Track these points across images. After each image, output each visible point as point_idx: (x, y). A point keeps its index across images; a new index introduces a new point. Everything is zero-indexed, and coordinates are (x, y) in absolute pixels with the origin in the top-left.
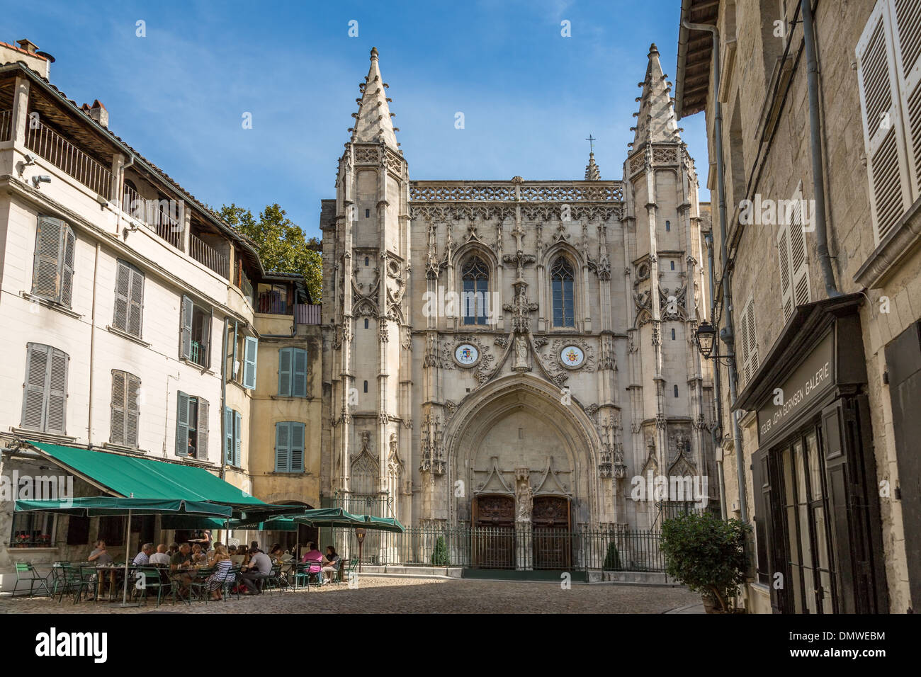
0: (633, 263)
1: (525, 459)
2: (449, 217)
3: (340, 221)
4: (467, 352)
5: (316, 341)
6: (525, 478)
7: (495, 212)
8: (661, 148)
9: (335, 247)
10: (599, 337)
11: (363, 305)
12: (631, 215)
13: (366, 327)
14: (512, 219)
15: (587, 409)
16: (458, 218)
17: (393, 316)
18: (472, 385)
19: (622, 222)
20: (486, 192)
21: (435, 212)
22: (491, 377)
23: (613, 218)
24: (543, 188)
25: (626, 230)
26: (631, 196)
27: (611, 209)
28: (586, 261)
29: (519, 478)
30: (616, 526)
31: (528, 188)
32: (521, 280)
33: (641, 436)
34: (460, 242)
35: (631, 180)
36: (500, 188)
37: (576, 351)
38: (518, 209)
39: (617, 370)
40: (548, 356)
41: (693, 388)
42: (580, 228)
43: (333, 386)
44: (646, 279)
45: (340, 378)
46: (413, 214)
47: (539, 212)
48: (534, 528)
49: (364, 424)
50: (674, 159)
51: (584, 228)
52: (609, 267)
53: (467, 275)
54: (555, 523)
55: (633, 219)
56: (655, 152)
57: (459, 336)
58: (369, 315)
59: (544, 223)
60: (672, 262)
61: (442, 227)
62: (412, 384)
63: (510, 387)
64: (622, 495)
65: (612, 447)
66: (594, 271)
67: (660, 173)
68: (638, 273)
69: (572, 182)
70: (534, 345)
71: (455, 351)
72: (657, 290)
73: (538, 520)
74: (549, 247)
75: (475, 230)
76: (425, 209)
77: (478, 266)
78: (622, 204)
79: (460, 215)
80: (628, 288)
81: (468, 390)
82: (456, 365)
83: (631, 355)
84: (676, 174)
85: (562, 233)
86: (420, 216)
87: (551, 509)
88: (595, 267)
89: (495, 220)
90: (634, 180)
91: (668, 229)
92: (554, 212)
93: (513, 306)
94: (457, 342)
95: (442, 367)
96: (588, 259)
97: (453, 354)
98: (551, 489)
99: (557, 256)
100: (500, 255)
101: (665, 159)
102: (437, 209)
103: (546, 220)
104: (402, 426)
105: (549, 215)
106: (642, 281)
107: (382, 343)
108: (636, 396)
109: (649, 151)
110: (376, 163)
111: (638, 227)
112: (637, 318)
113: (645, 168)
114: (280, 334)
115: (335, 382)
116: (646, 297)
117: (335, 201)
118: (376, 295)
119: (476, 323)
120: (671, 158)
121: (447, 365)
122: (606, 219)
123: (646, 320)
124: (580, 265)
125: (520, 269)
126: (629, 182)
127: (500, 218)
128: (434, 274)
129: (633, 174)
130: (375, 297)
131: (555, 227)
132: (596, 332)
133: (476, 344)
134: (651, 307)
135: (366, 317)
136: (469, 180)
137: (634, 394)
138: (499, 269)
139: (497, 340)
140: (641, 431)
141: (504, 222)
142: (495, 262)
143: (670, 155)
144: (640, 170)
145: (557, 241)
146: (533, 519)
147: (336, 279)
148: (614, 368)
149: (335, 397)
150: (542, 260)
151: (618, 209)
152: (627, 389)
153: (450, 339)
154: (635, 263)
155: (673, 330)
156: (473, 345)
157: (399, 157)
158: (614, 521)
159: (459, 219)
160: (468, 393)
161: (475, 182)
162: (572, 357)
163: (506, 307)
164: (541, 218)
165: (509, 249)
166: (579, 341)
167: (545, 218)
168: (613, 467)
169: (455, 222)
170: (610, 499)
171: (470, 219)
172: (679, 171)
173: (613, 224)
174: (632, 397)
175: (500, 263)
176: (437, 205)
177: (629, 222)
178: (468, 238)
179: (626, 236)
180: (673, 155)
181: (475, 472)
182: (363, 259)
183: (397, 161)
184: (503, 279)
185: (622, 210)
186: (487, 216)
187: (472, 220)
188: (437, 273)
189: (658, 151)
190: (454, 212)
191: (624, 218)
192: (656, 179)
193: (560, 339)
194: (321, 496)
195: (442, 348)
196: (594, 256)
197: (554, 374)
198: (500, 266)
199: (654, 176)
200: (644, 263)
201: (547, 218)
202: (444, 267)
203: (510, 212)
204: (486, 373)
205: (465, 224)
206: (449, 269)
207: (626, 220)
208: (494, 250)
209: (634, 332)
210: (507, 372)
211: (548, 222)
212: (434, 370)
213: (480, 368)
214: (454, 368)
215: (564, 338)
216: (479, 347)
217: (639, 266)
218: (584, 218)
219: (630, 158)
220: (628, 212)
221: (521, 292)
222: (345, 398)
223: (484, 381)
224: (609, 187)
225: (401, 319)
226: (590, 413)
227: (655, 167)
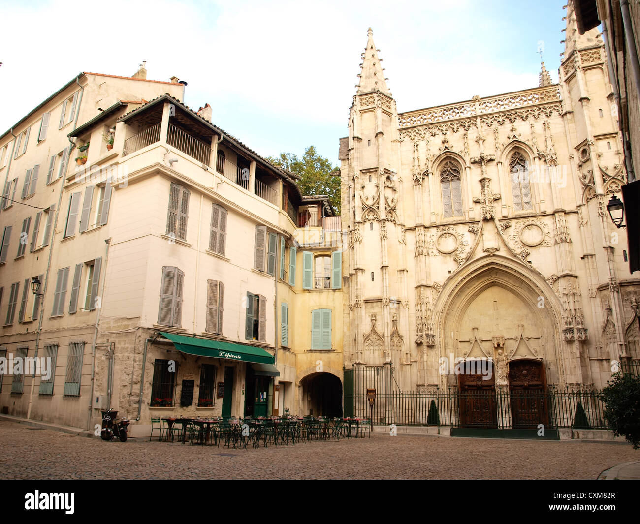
0: (575, 148)
1: (500, 329)
2: (428, 135)
3: (351, 152)
6: (501, 346)
7: (461, 126)
8: (586, 52)
9: (348, 171)
10: (553, 214)
11: (369, 212)
12: (569, 109)
13: (372, 228)
14: (475, 128)
15: (548, 280)
16: (434, 135)
17: (391, 218)
18: (454, 267)
20: (454, 112)
21: (417, 133)
22: (468, 259)
23: (555, 113)
24: (496, 101)
25: (566, 122)
26: (566, 94)
27: (552, 107)
28: (536, 153)
29: (496, 346)
30: (582, 385)
31: (485, 103)
32: (485, 176)
33: (598, 300)
34: (437, 153)
35: (566, 81)
36: (463, 107)
37: (535, 229)
38: (479, 119)
39: (571, 242)
40: (512, 237)
42: (528, 126)
43: (350, 278)
44: (588, 160)
45: (354, 272)
46: (402, 137)
47: (495, 119)
48: (511, 390)
49: (373, 307)
50: (599, 58)
51: (532, 126)
52: (556, 155)
53: (444, 178)
54: (530, 386)
55: (571, 112)
56: (582, 56)
57: (440, 228)
58: (373, 220)
59: (500, 127)
60: (609, 143)
61: (422, 144)
62: (407, 271)
63: (483, 266)
64: (586, 357)
65: (573, 312)
66: (543, 159)
67: (588, 72)
68: (581, 157)
69: (518, 92)
70: (500, 229)
71: (438, 241)
72: (598, 169)
73: (515, 383)
74: (505, 146)
75: (448, 142)
76: (410, 132)
77: (452, 169)
78: (561, 102)
79: (435, 133)
80: (573, 170)
81: (450, 272)
82: (439, 252)
83: (582, 227)
85: (514, 133)
86: (406, 138)
87: (525, 372)
88: (544, 157)
89: (462, 130)
90: (568, 81)
91: (602, 115)
92: (507, 117)
93: (480, 198)
94: (440, 233)
95: (429, 255)
96: (538, 151)
97: (436, 243)
98: (523, 354)
99: (512, 152)
100: (467, 158)
101: (591, 60)
102: (419, 131)
103: (501, 125)
104: (401, 307)
105: (503, 120)
106: (584, 162)
107: (384, 240)
108: (590, 263)
109: (577, 57)
110: (373, 106)
111: (576, 119)
112: (583, 195)
113: (576, 70)
115: (351, 275)
116: (589, 176)
117: (348, 138)
118: (378, 204)
119: (453, 216)
120: (596, 58)
121: (432, 252)
122: (549, 116)
123: (592, 196)
124: (531, 157)
125: (484, 167)
126: (564, 83)
127: (466, 130)
128: (419, 181)
129: (567, 77)
130: (377, 205)
131: (509, 130)
132: (550, 211)
133: (454, 232)
134: (594, 183)
135: (371, 222)
136: (440, 105)
137: (588, 262)
138: (468, 169)
139: (470, 227)
140: (598, 295)
141: (469, 132)
142: (464, 164)
143: (595, 55)
144: (572, 73)
145: (511, 140)
146: (510, 382)
147: (349, 195)
148: (568, 240)
149: (351, 287)
150: (501, 157)
151: (558, 107)
152: (582, 258)
153: (433, 231)
154: (577, 148)
156: (451, 234)
157: (390, 98)
158: (580, 381)
160: (450, 275)
161: (444, 106)
162: (533, 235)
163: (475, 200)
164: (497, 124)
165: (474, 153)
166: (535, 221)
167: (500, 124)
168: (575, 331)
169: (432, 138)
170: (575, 361)
173: (555, 118)
174: (587, 265)
175: (468, 164)
176: (418, 128)
177: (568, 115)
178: (443, 148)
179: (567, 127)
180: (597, 55)
181: (460, 342)
182: (368, 177)
183: (388, 101)
184: (470, 177)
185: (561, 106)
186: (455, 130)
187: (444, 135)
188: (421, 180)
189: (585, 54)
190: (431, 131)
191: (563, 113)
192: (586, 78)
193: (520, 220)
194: (344, 368)
195: (428, 239)
196: (542, 148)
197: (518, 251)
198: (468, 167)
199: (583, 75)
200: (584, 147)
201: (501, 123)
202: (426, 174)
203: (472, 124)
204: (463, 256)
205: (439, 138)
206: (430, 175)
207: (566, 114)
208: (463, 155)
209: (583, 207)
210: (480, 254)
211: (502, 126)
212: (422, 258)
213: (458, 253)
214: (438, 254)
215: (524, 220)
216: (456, 235)
217: (581, 150)
218: (531, 118)
219: (562, 65)
220: (567, 107)
221: (486, 186)
222: (359, 287)
223: (462, 263)
224: (548, 90)
225: (396, 220)
226: (551, 283)
227: (583, 68)
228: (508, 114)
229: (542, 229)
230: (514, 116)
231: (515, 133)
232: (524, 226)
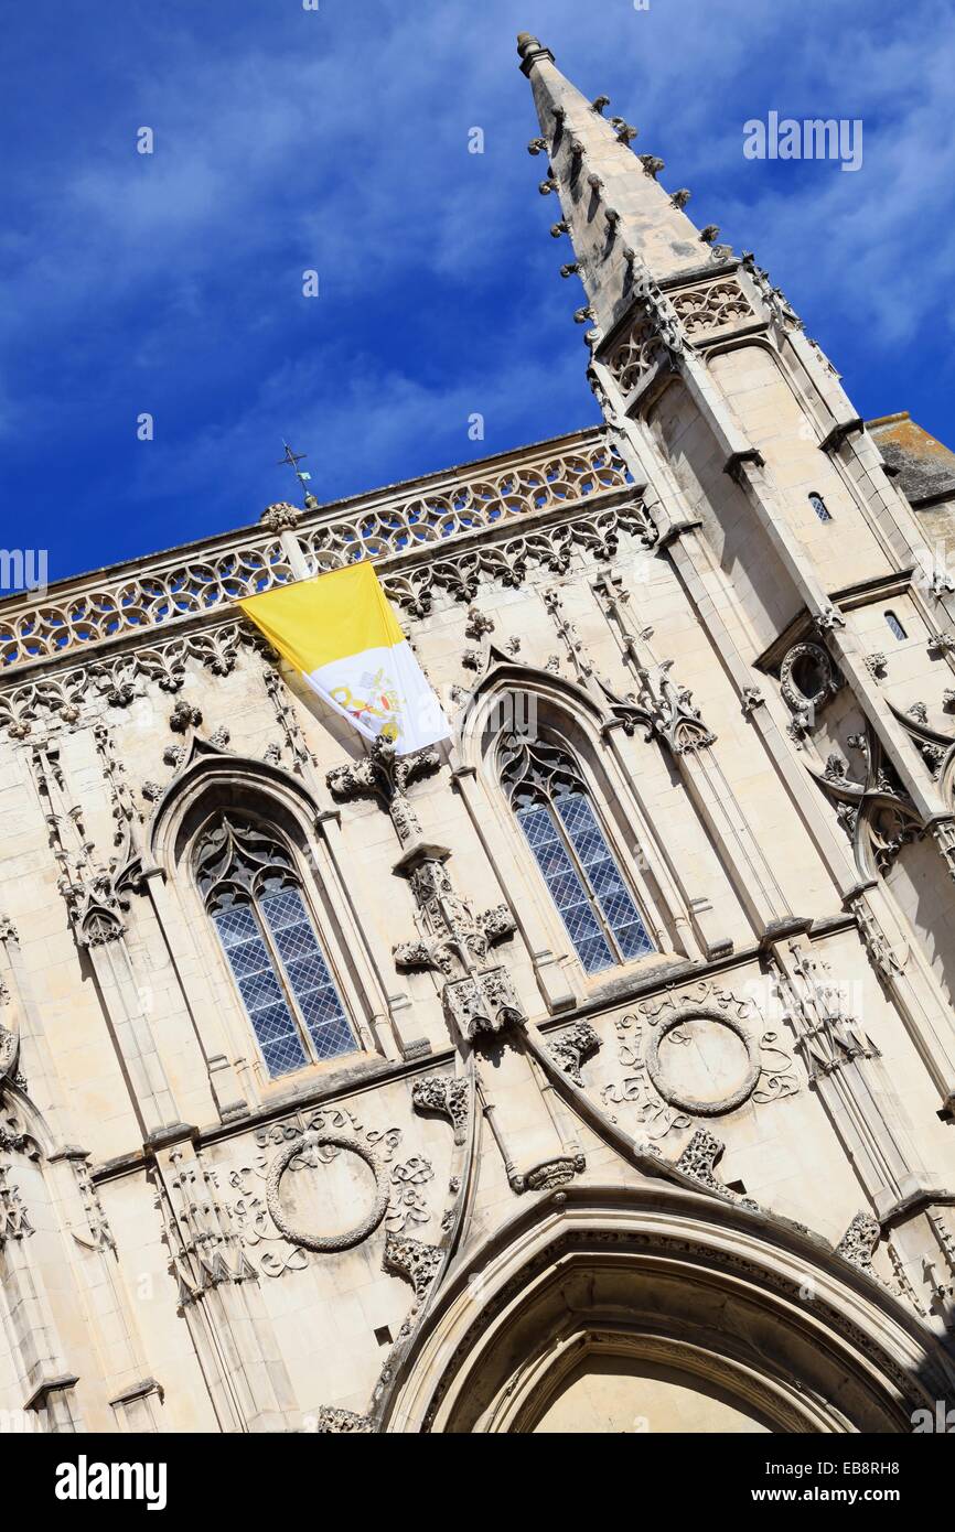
0: (758, 664)
2: (94, 703)
8: (686, 291)
10: (763, 952)
12: (680, 516)
15: (846, 1244)
16: (122, 700)
18: (397, 1305)
19: (664, 548)
21: (39, 700)
22: (453, 1246)
23: (627, 542)
25: (686, 568)
27: (610, 517)
28: (605, 707)
32: (418, 841)
34: (166, 778)
35: (633, 409)
39: (877, 1054)
40: (620, 1090)
42: (537, 607)
44: (834, 696)
50: (744, 309)
51: (553, 603)
52: (692, 700)
53: (219, 890)
55: (693, 528)
56: (678, 307)
57: (274, 1127)
59: (418, 626)
60: (891, 614)
61: (76, 748)
62: (161, 1395)
63: (534, 1264)
66: (644, 730)
67: (720, 361)
68: (794, 690)
70: (559, 1064)
72: (894, 719)
74: (464, 701)
75: (199, 721)
76: (2, 704)
77: (248, 845)
78: (638, 492)
79: (127, 688)
80: (778, 751)
81: (383, 1335)
82: (301, 1244)
84: (769, 350)
85: (489, 639)
88: (644, 718)
90: (646, 407)
91: (825, 514)
92: (435, 582)
93: (428, 945)
94: (276, 1154)
95: (254, 1276)
96: (611, 698)
99: (501, 725)
100: (312, 780)
101: (716, 315)
102: (42, 689)
103: (421, 616)
105: (423, 597)
112: (855, 843)
113: (673, 356)
116: (857, 759)
119: (315, 1056)
120: (731, 307)
121: (267, 1257)
122: (608, 554)
123: (896, 837)
124: (591, 726)
125: (399, 802)
126: (631, 422)
127: (268, 660)
128: (108, 918)
129: (633, 395)
131: (460, 629)
132: (746, 941)
133: (347, 1133)
138: (329, 827)
139: (416, 1090)
142: (304, 805)
143: (725, 300)
144: (652, 373)
145: (485, 674)
150: (460, 750)
151: (631, 514)
153: (242, 1148)
154: (767, 663)
156: (337, 1144)
159: (129, 700)
160: (387, 1350)
163: (403, 955)
165: (337, 749)
166: (702, 996)
167: (413, 611)
169: (119, 716)
171: (164, 687)
172: (775, 336)
173: (637, 563)
175: (326, 803)
176: (40, 678)
177: (683, 538)
180: (733, 299)
184: (352, 856)
185: (646, 511)
186: (222, 662)
187: (174, 691)
188: (117, 911)
189: (686, 298)
190: (103, 683)
191: (663, 534)
192: (716, 380)
193: (633, 1009)
195: (227, 1196)
196: (624, 684)
197: (670, 1150)
198: (329, 816)
199: (708, 372)
201: (420, 608)
202: (136, 881)
204: (429, 1234)
205: (154, 709)
206: (155, 883)
207: (673, 536)
208: (286, 764)
210: (499, 1207)
211: (427, 621)
213: (395, 1226)
214: (297, 1261)
215: (649, 1002)
216: (364, 1145)
217: (787, 667)
218: (537, 572)
220: (669, 511)
221: (438, 884)
223: (435, 1272)
224: (575, 453)
226: (864, 1255)
227: (699, 346)
228: (437, 569)
229: (740, 1024)
230: (464, 573)
231: (495, 641)
232: (658, 1030)
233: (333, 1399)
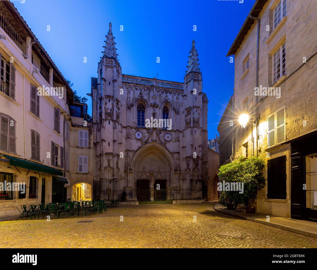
0: (185, 109)
1: (152, 169)
2: (134, 89)
3: (99, 86)
4: (139, 134)
5: (91, 128)
7: (148, 89)
8: (195, 74)
9: (97, 95)
10: (175, 131)
11: (108, 116)
13: (109, 124)
14: (153, 92)
15: (171, 153)
16: (137, 89)
19: (183, 96)
21: (130, 86)
22: (146, 143)
23: (180, 95)
24: (162, 83)
25: (184, 99)
26: (186, 88)
27: (180, 92)
28: (173, 108)
29: (151, 174)
31: (158, 82)
32: (155, 112)
33: (185, 162)
34: (137, 98)
35: (186, 83)
36: (149, 81)
37: (169, 135)
38: (155, 88)
39: (180, 142)
40: (162, 137)
41: (200, 147)
42: (172, 97)
43: (97, 144)
45: (100, 141)
46: (123, 86)
47: (160, 90)
49: (109, 157)
51: (173, 97)
52: (179, 110)
53: (138, 109)
55: (186, 96)
57: (136, 129)
58: (110, 120)
60: (196, 110)
61: (132, 92)
65: (178, 164)
67: (195, 82)
68: (187, 113)
69: (170, 81)
70: (158, 133)
71: (135, 134)
72: (193, 118)
74: (163, 102)
75: (142, 94)
76: (127, 85)
77: (142, 107)
80: (184, 117)
81: (139, 146)
83: (183, 137)
84: (199, 82)
86: (125, 87)
88: (175, 110)
89: (148, 91)
91: (196, 99)
94: (136, 131)
95: (131, 139)
97: (135, 135)
99: (165, 105)
100: (149, 103)
101: (196, 77)
105: (163, 92)
106: (188, 115)
107: (115, 130)
110: (112, 65)
111: (187, 98)
112: (185, 126)
113: (191, 79)
114: (79, 124)
115: (98, 142)
116: (189, 120)
117: (97, 78)
118: (113, 113)
119: (141, 125)
121: (133, 138)
122: (178, 95)
123: (188, 127)
124: (171, 109)
125: (155, 108)
126: (185, 84)
127: (149, 91)
129: (187, 81)
131: (165, 96)
138: (149, 108)
139: (147, 131)
140: (185, 160)
141: (150, 92)
142: (148, 105)
144: (189, 80)
145: (165, 100)
147: (98, 107)
149: (98, 147)
150: (161, 106)
151: (182, 92)
152: (182, 148)
153: (134, 130)
154: (186, 109)
155: (196, 130)
156: (140, 132)
161: (142, 77)
162: (168, 137)
164: (161, 93)
165: (152, 101)
166: (170, 133)
168: (178, 170)
169: (136, 91)
171: (140, 90)
172: (200, 81)
173: (180, 97)
174: (183, 150)
177: (185, 96)
178: (140, 97)
179: (184, 101)
180: (198, 76)
182: (108, 100)
183: (118, 66)
184: (150, 111)
186: (145, 90)
190: (136, 87)
192: (194, 83)
194: (94, 180)
195: (131, 132)
196: (175, 106)
197: (163, 142)
199: (193, 82)
200: (189, 110)
202: (132, 105)
203: (152, 89)
205: (139, 92)
206: (134, 106)
207: (184, 96)
208: (147, 101)
209: (185, 131)
210: (150, 141)
211: (163, 94)
212: (129, 140)
213: (142, 140)
214: (135, 139)
217: (187, 111)
218: (173, 94)
219: (186, 76)
220: (185, 94)
221: (155, 116)
222: (103, 148)
223: (144, 144)
224: (180, 84)
225: (119, 122)
227: (194, 79)
230: (167, 91)
231: (168, 98)
233: (134, 149)
